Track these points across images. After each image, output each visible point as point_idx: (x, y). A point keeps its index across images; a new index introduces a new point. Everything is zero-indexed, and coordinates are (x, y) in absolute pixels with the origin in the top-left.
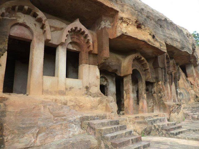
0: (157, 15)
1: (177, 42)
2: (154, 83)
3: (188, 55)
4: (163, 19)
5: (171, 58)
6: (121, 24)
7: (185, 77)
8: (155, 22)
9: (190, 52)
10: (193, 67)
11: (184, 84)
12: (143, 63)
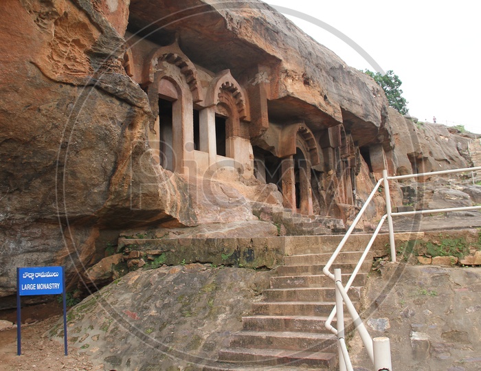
0: (329, 61)
1: (357, 106)
2: (323, 172)
3: (373, 127)
4: (337, 66)
5: (348, 132)
6: (284, 79)
7: (368, 171)
8: (327, 72)
9: (377, 124)
10: (383, 151)
11: (366, 184)
12: (309, 139)
